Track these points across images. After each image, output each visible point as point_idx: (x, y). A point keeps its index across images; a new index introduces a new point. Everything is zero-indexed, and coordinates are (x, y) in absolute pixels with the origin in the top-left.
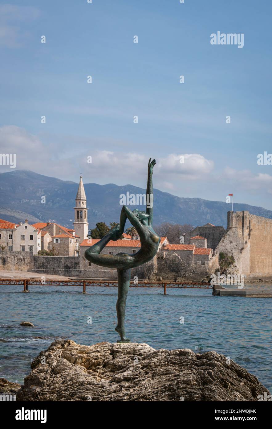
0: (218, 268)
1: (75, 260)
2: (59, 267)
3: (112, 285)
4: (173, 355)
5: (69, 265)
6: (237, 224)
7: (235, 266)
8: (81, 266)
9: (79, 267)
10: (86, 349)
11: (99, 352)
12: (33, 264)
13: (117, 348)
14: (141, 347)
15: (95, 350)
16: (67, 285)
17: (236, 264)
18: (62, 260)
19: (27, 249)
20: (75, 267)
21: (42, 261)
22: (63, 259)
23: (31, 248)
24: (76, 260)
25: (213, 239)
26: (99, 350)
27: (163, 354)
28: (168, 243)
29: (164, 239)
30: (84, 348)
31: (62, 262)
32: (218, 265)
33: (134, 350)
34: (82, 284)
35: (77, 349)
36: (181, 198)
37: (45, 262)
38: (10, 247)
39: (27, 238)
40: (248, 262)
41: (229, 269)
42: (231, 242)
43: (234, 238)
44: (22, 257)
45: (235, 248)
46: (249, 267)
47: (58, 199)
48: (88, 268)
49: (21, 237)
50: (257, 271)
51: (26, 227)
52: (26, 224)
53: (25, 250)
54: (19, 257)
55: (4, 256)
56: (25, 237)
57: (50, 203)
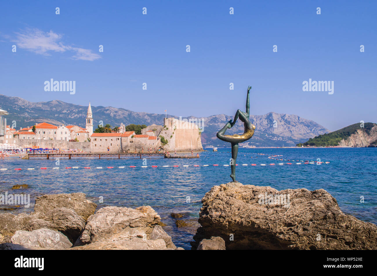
0: (160, 146)
2: (80, 147)
5: (85, 146)
6: (169, 124)
7: (168, 145)
8: (91, 146)
12: (66, 146)
17: (168, 143)
19: (64, 139)
20: (88, 147)
22: (82, 143)
23: (66, 138)
24: (89, 144)
25: (157, 132)
28: (135, 134)
29: (133, 133)
32: (160, 144)
37: (73, 144)
38: (55, 138)
39: (64, 133)
40: (174, 142)
41: (165, 146)
42: (166, 133)
43: (167, 131)
44: (61, 143)
45: (168, 136)
46: (175, 145)
47: (74, 114)
48: (95, 147)
49: (61, 133)
50: (179, 147)
51: (63, 128)
52: (63, 126)
53: (63, 139)
54: (60, 143)
55: (52, 143)
56: (63, 133)
57: (69, 116)
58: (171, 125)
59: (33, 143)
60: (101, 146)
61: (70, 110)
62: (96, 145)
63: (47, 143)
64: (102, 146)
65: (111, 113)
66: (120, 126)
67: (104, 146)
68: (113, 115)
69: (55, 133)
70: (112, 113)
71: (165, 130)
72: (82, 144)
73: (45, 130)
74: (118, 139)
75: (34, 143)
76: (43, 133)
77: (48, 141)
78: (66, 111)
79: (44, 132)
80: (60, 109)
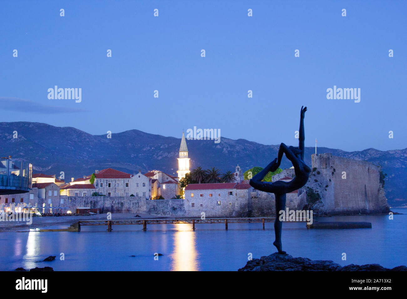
0: (306, 204)
1: (180, 202)
2: (167, 208)
3: (217, 222)
4: (364, 269)
5: (175, 207)
6: (321, 165)
7: (321, 202)
8: (185, 207)
9: (184, 208)
10: (281, 266)
11: (292, 268)
12: (145, 207)
13: (307, 265)
14: (329, 263)
15: (289, 266)
16: (179, 223)
17: (322, 200)
18: (169, 203)
19: (141, 195)
20: (180, 208)
21: (153, 204)
22: (170, 201)
23: (144, 193)
24: (182, 202)
26: (292, 266)
27: (355, 268)
30: (279, 265)
31: (169, 204)
32: (306, 201)
33: (324, 266)
34: (192, 222)
35: (273, 266)
36: (266, 146)
37: (155, 204)
38: (126, 193)
39: (141, 185)
40: (333, 198)
41: (316, 205)
42: (316, 181)
43: (318, 178)
44: (136, 201)
45: (320, 186)
46: (333, 202)
47: (161, 152)
48: (191, 208)
49: (136, 185)
50: (342, 206)
51: (139, 177)
52: (140, 174)
53: (139, 196)
54: (134, 202)
55: (122, 201)
56: (139, 185)
57: (154, 156)
58: (324, 167)
59: (91, 202)
60: (201, 205)
61: (155, 146)
62: (193, 205)
63: (114, 202)
64: (204, 206)
65: (223, 148)
66: (235, 171)
67: (207, 207)
68: (227, 152)
69: (127, 185)
70: (225, 149)
71: (314, 175)
72: (170, 203)
73: (111, 180)
74: (231, 193)
75: (93, 202)
76: (108, 187)
77: (115, 199)
78: (149, 148)
79: (109, 185)
80: (139, 145)
